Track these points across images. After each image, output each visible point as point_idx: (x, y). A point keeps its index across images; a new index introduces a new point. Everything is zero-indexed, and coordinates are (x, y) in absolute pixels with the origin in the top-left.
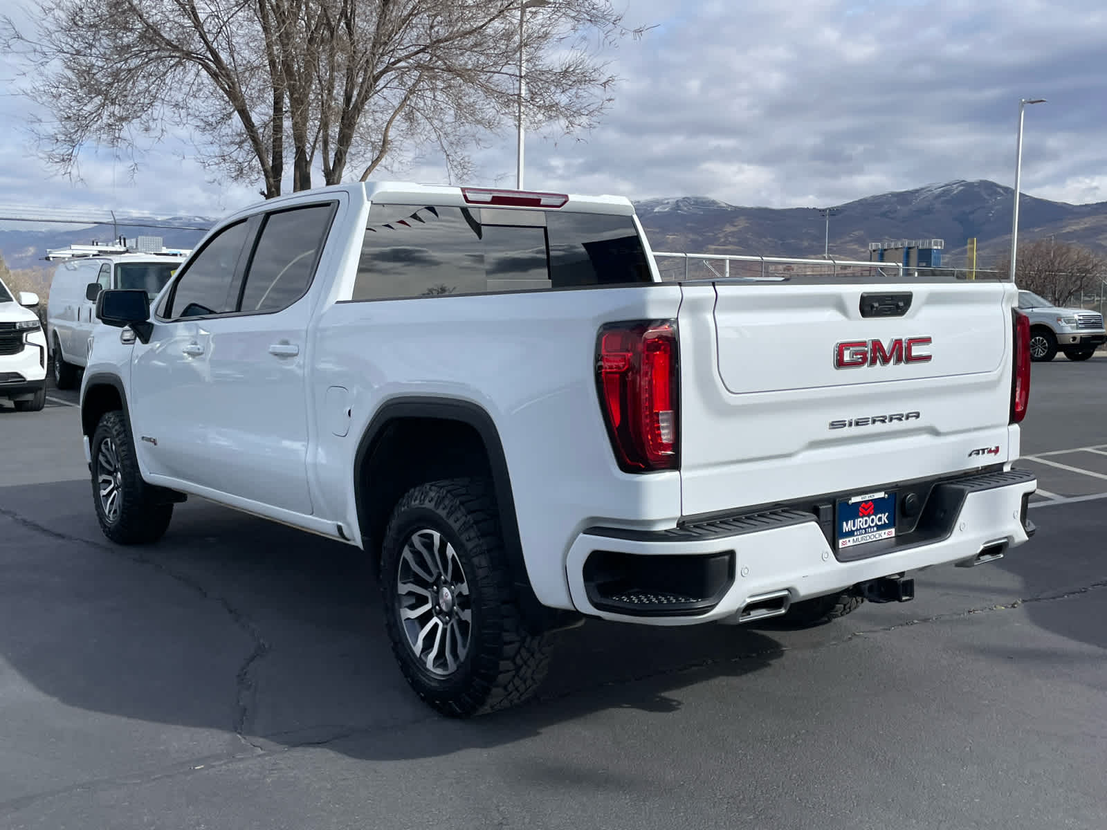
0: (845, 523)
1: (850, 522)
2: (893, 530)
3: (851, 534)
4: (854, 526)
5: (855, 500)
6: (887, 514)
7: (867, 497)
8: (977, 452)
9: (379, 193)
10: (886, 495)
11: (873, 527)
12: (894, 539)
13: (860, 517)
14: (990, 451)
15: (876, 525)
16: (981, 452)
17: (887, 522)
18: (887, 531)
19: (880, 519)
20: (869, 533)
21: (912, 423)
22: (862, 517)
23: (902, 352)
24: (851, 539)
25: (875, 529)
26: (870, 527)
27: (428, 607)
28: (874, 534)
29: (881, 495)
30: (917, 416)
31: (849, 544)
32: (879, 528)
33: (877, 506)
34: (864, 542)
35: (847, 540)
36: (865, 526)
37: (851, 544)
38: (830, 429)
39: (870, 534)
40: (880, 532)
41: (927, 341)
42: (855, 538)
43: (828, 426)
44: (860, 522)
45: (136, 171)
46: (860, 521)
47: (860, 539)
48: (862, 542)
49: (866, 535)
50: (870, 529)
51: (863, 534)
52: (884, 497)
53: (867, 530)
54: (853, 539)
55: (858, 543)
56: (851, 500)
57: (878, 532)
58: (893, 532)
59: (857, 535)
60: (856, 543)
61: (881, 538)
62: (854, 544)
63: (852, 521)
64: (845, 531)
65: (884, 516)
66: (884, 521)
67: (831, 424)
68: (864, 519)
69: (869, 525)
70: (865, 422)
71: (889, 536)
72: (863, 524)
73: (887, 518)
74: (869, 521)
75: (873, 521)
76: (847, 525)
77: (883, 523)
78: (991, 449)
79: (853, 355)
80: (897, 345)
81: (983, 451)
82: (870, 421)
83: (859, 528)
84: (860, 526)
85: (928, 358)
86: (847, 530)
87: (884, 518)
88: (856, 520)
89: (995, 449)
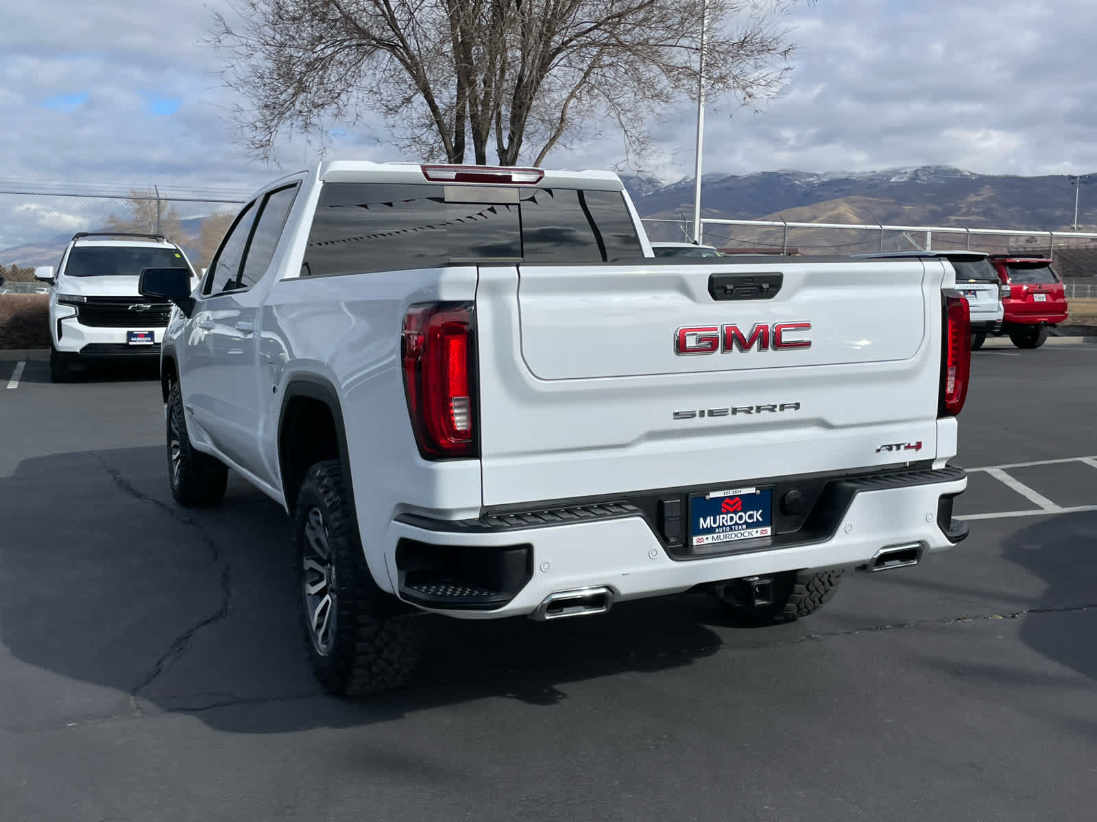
0: (701, 520)
1: (709, 518)
2: (769, 529)
3: (710, 530)
4: (715, 522)
5: (713, 495)
6: (761, 511)
7: (731, 493)
8: (890, 448)
9: (330, 172)
10: (758, 491)
11: (741, 524)
12: (770, 538)
13: (723, 513)
14: (908, 447)
15: (746, 522)
16: (894, 448)
17: (761, 519)
18: (759, 530)
19: (751, 517)
20: (735, 530)
21: (789, 414)
22: (726, 513)
23: (767, 339)
24: (710, 536)
25: (744, 527)
26: (736, 524)
27: (323, 584)
28: (742, 532)
29: (752, 490)
30: (797, 406)
31: (706, 542)
32: (749, 526)
33: (746, 503)
34: (728, 540)
35: (705, 537)
36: (730, 523)
37: (710, 541)
38: (674, 418)
39: (736, 533)
40: (750, 531)
41: (807, 326)
42: (715, 536)
43: (673, 417)
44: (723, 519)
45: (324, 155)
46: (723, 518)
47: (722, 537)
48: (725, 540)
49: (730, 533)
50: (737, 527)
51: (726, 531)
52: (755, 494)
53: (733, 527)
54: (713, 537)
55: (719, 541)
56: (709, 495)
57: (747, 531)
58: (768, 531)
59: (717, 533)
60: (717, 541)
61: (751, 536)
62: (714, 541)
63: (712, 518)
64: (701, 528)
65: (757, 513)
66: (757, 518)
67: (676, 414)
68: (729, 515)
69: (736, 522)
70: (723, 413)
71: (763, 535)
72: (727, 521)
73: (760, 515)
74: (736, 518)
75: (741, 518)
76: (705, 521)
77: (755, 520)
78: (909, 444)
79: (700, 340)
80: (762, 330)
81: (898, 447)
82: (730, 412)
83: (721, 525)
84: (723, 523)
85: (807, 344)
86: (705, 527)
87: (757, 515)
88: (718, 517)
89: (916, 445)
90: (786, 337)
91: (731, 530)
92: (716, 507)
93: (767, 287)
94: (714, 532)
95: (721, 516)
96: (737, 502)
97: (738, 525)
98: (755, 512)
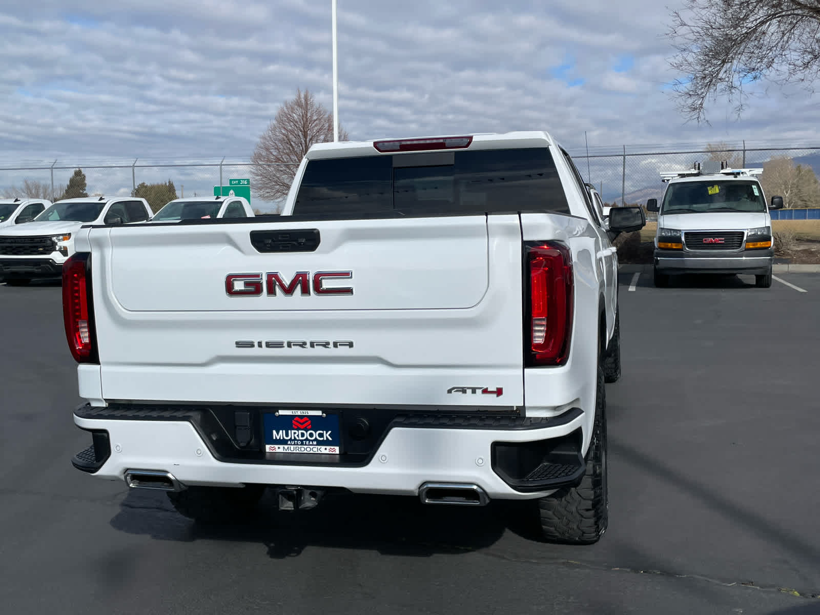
0: (274, 432)
1: (281, 431)
2: (337, 448)
3: (283, 442)
4: (287, 435)
5: (281, 412)
6: (330, 432)
7: (299, 413)
8: (463, 390)
10: (324, 415)
11: (312, 441)
12: (338, 456)
14: (485, 391)
15: (316, 439)
16: (469, 391)
17: (330, 439)
18: (328, 448)
20: (306, 445)
21: (343, 351)
22: (298, 429)
24: (281, 446)
25: (315, 443)
26: (307, 439)
28: (311, 447)
29: (319, 413)
30: (351, 345)
31: (278, 451)
32: (320, 443)
33: (315, 424)
34: (298, 451)
35: (276, 446)
36: (301, 438)
37: (281, 450)
38: (237, 347)
39: (305, 447)
40: (319, 447)
41: (346, 275)
42: (286, 447)
43: (235, 345)
44: (293, 434)
46: (295, 433)
47: (292, 449)
48: (295, 451)
49: (300, 446)
50: (307, 442)
51: (297, 444)
52: (321, 416)
53: (304, 442)
54: (284, 447)
55: (290, 451)
56: (278, 412)
57: (317, 447)
58: (337, 450)
59: (289, 445)
60: (287, 451)
61: (319, 452)
62: (285, 451)
63: (284, 431)
64: (274, 438)
65: (326, 433)
66: (327, 437)
67: (237, 343)
68: (300, 431)
69: (307, 438)
70: (279, 345)
71: (331, 453)
72: (298, 436)
73: (329, 435)
74: (307, 435)
75: (311, 435)
76: (278, 433)
77: (325, 439)
78: (487, 389)
79: (247, 284)
80: (301, 278)
81: (474, 390)
82: (285, 345)
83: (293, 438)
84: (294, 437)
85: (348, 291)
86: (278, 438)
87: (327, 435)
88: (290, 431)
89: (495, 390)
90: (326, 284)
91: (302, 444)
92: (288, 423)
93: (309, 241)
94: (287, 444)
95: (293, 431)
96: (305, 422)
97: (310, 441)
98: (325, 432)
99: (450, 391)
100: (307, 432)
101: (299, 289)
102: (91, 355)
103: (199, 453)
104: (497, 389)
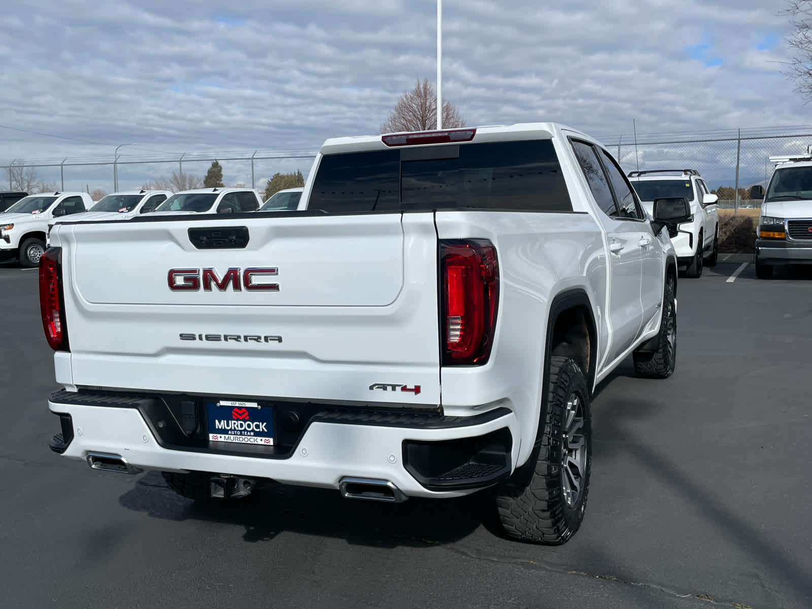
0: (217, 422)
1: (223, 421)
3: (224, 431)
4: (228, 425)
5: (223, 403)
6: (265, 424)
7: (237, 404)
8: (384, 387)
10: (259, 407)
11: (250, 431)
12: (272, 447)
13: (234, 420)
14: (404, 389)
15: (253, 430)
16: (389, 388)
17: (266, 431)
18: (264, 439)
19: (257, 426)
20: (244, 435)
21: (273, 345)
22: (237, 420)
23: (239, 281)
24: (223, 436)
25: (252, 434)
26: (245, 430)
28: (249, 437)
29: (254, 405)
30: (280, 339)
31: (220, 440)
32: (257, 434)
33: (252, 415)
34: (237, 441)
35: (219, 435)
36: (240, 429)
37: (222, 439)
38: (181, 339)
39: (244, 437)
40: (256, 438)
41: (272, 271)
42: (227, 436)
43: (180, 338)
46: (235, 423)
47: (232, 438)
48: (234, 441)
49: (239, 436)
50: (246, 432)
51: (237, 435)
52: (257, 408)
53: (243, 432)
54: (225, 437)
55: (230, 441)
56: (219, 403)
57: (253, 437)
58: (271, 441)
59: (230, 434)
60: (228, 441)
61: (256, 443)
62: (226, 441)
63: (225, 421)
64: (217, 427)
65: (262, 424)
66: (262, 429)
67: (181, 335)
68: (239, 422)
69: (245, 428)
70: (216, 338)
71: (266, 444)
72: (237, 426)
73: (265, 427)
74: (245, 426)
75: (249, 426)
76: (220, 423)
77: (261, 430)
78: (406, 386)
79: (186, 279)
80: (232, 274)
81: (394, 387)
82: (222, 338)
83: (233, 428)
84: (234, 427)
85: (274, 287)
86: (220, 428)
87: (263, 427)
88: (230, 421)
89: (414, 388)
90: (256, 280)
91: (241, 434)
92: (228, 414)
93: (239, 239)
94: (228, 434)
95: (233, 422)
96: (244, 413)
97: (248, 431)
98: (261, 423)
99: (371, 388)
100: (245, 423)
101: (231, 284)
102: (62, 344)
103: (145, 440)
104: (416, 386)
